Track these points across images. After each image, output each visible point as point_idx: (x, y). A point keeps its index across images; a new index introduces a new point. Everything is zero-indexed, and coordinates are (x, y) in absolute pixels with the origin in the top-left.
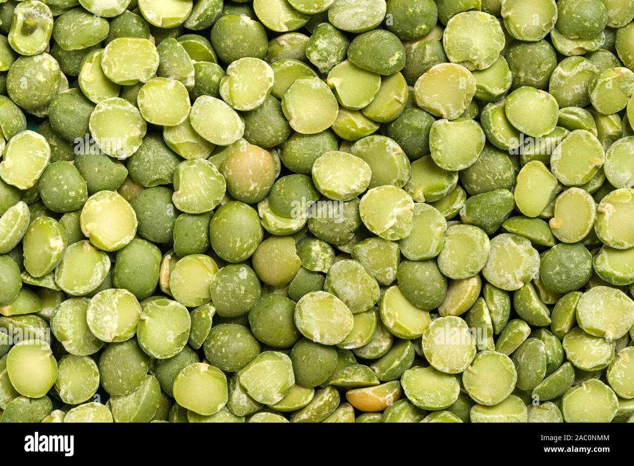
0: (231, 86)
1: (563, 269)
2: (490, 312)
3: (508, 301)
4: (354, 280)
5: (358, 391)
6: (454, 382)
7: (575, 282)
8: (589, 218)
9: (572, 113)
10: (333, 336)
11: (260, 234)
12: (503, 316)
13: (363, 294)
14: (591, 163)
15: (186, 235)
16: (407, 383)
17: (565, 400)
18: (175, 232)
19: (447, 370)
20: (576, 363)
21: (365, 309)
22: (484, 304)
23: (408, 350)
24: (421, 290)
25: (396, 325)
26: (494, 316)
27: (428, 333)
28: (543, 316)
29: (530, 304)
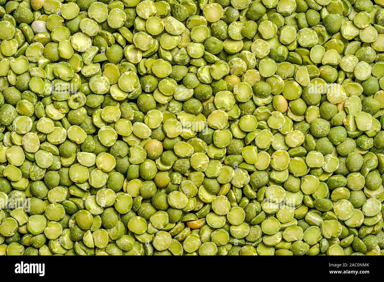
0: (148, 120)
1: (258, 179)
2: (235, 195)
3: (241, 191)
4: (189, 187)
5: (191, 222)
6: (224, 218)
7: (262, 184)
8: (269, 161)
9: (261, 123)
10: (182, 206)
11: (157, 170)
12: (240, 197)
13: (192, 192)
14: (269, 140)
15: (132, 172)
16: (208, 219)
17: (262, 224)
18: (128, 171)
19: (221, 214)
20: (265, 211)
21: (192, 196)
22: (232, 191)
23: (207, 207)
24: (212, 187)
25: (203, 198)
26: (237, 197)
27: (214, 201)
28: (253, 195)
29: (248, 191)
